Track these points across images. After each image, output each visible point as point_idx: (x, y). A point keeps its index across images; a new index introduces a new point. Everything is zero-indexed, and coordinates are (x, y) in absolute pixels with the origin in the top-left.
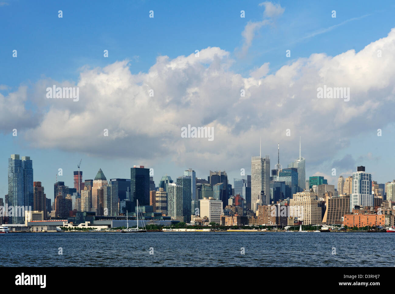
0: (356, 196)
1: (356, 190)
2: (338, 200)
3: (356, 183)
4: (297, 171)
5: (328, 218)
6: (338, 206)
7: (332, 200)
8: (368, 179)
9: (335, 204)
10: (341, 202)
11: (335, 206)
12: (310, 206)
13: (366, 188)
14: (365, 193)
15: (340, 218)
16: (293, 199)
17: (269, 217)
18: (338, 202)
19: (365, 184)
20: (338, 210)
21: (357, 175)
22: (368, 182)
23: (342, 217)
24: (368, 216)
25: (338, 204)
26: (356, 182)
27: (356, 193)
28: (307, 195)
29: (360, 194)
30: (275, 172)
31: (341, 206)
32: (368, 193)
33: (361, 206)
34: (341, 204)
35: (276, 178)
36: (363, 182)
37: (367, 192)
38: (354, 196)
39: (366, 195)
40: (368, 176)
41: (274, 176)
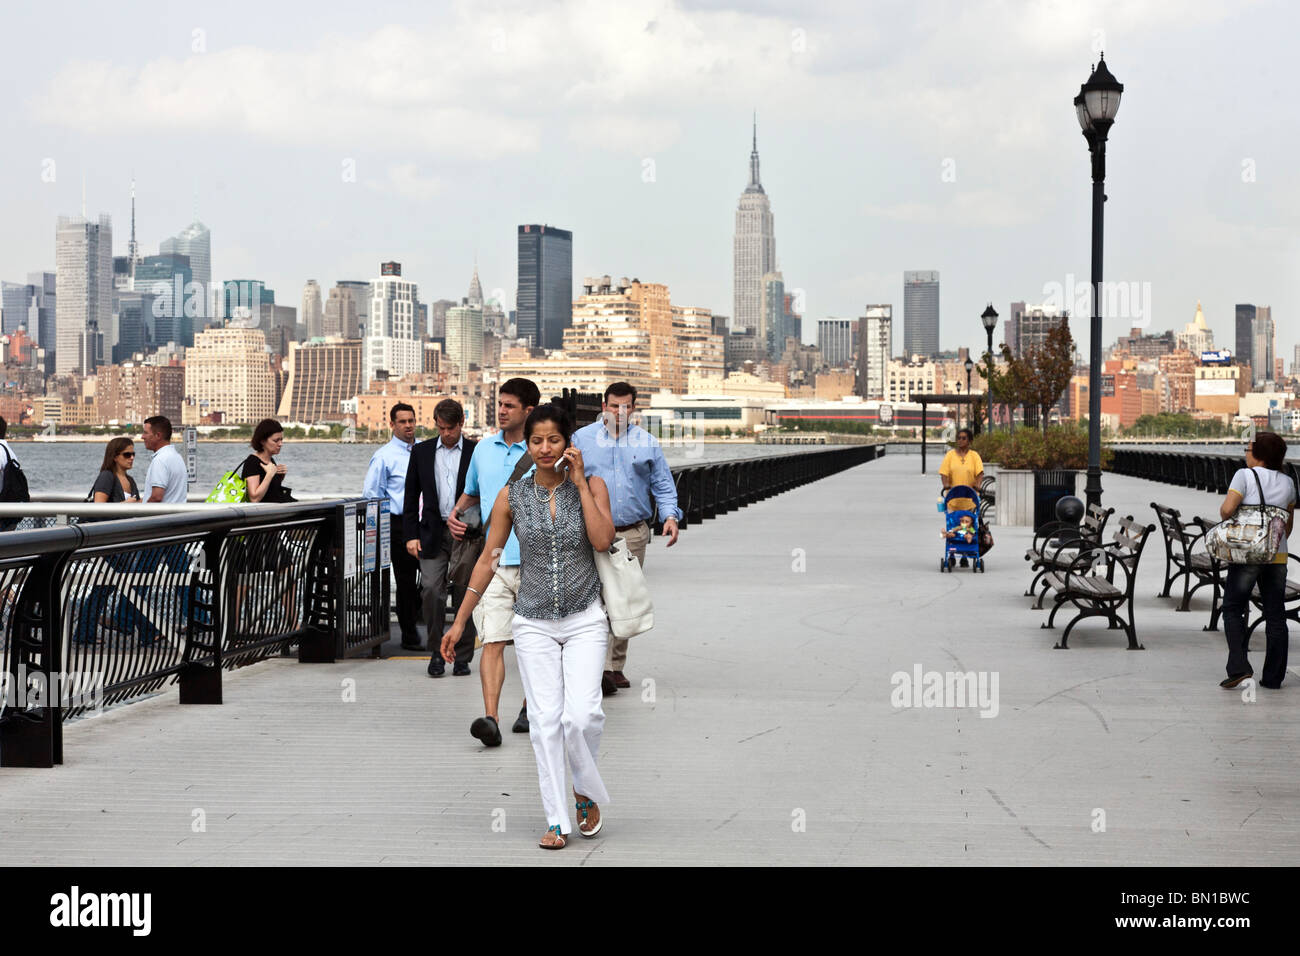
0: (380, 343)
1: (378, 326)
2: (322, 352)
3: (378, 309)
4: (188, 264)
5: (294, 404)
6: (322, 370)
7: (306, 352)
8: (408, 298)
9: (314, 364)
10: (330, 358)
11: (314, 370)
12: (245, 368)
13: (405, 323)
14: (402, 336)
15: (335, 404)
16: (193, 346)
17: (128, 401)
18: (322, 359)
19: (402, 311)
20: (321, 382)
21: (380, 285)
22: (409, 306)
23: (342, 402)
24: (422, 400)
25: (322, 364)
26: (378, 304)
27: (378, 334)
28: (235, 337)
29: (390, 338)
30: (122, 265)
31: (330, 369)
32: (409, 337)
33: (391, 372)
34: (330, 364)
35: (125, 282)
36: (397, 304)
37: (405, 331)
38: (374, 343)
39: (405, 340)
40: (408, 289)
41: (121, 277)
